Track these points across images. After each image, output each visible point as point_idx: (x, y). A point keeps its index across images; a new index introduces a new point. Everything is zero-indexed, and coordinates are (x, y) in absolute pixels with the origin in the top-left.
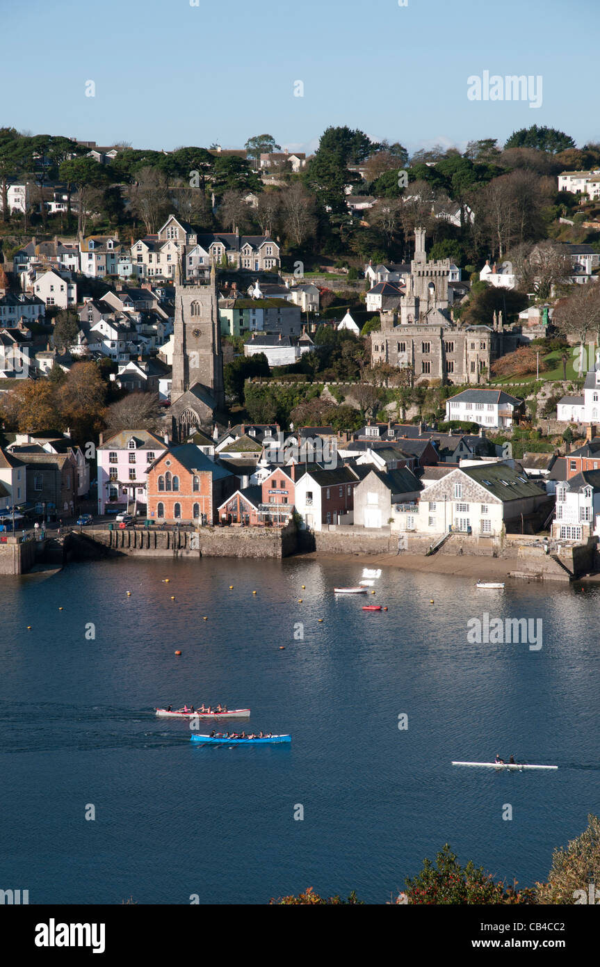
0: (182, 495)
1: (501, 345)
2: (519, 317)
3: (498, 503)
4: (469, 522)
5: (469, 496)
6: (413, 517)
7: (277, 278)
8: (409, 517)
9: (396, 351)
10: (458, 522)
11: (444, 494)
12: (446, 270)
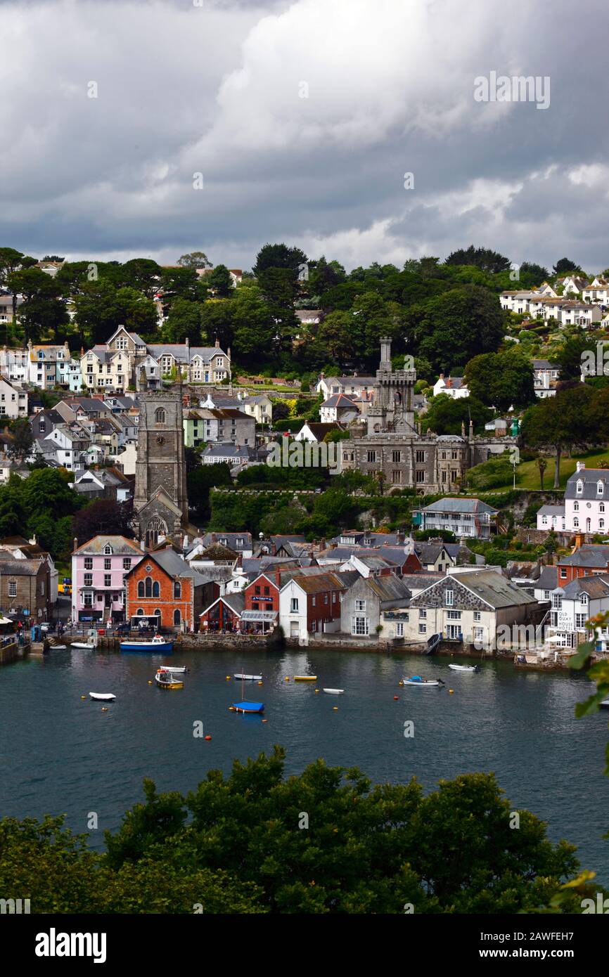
0: (162, 601)
2: (484, 428)
3: (490, 611)
4: (460, 630)
5: (461, 603)
6: (402, 625)
7: (228, 390)
8: (399, 625)
9: (365, 461)
10: (449, 629)
11: (435, 601)
12: (412, 380)
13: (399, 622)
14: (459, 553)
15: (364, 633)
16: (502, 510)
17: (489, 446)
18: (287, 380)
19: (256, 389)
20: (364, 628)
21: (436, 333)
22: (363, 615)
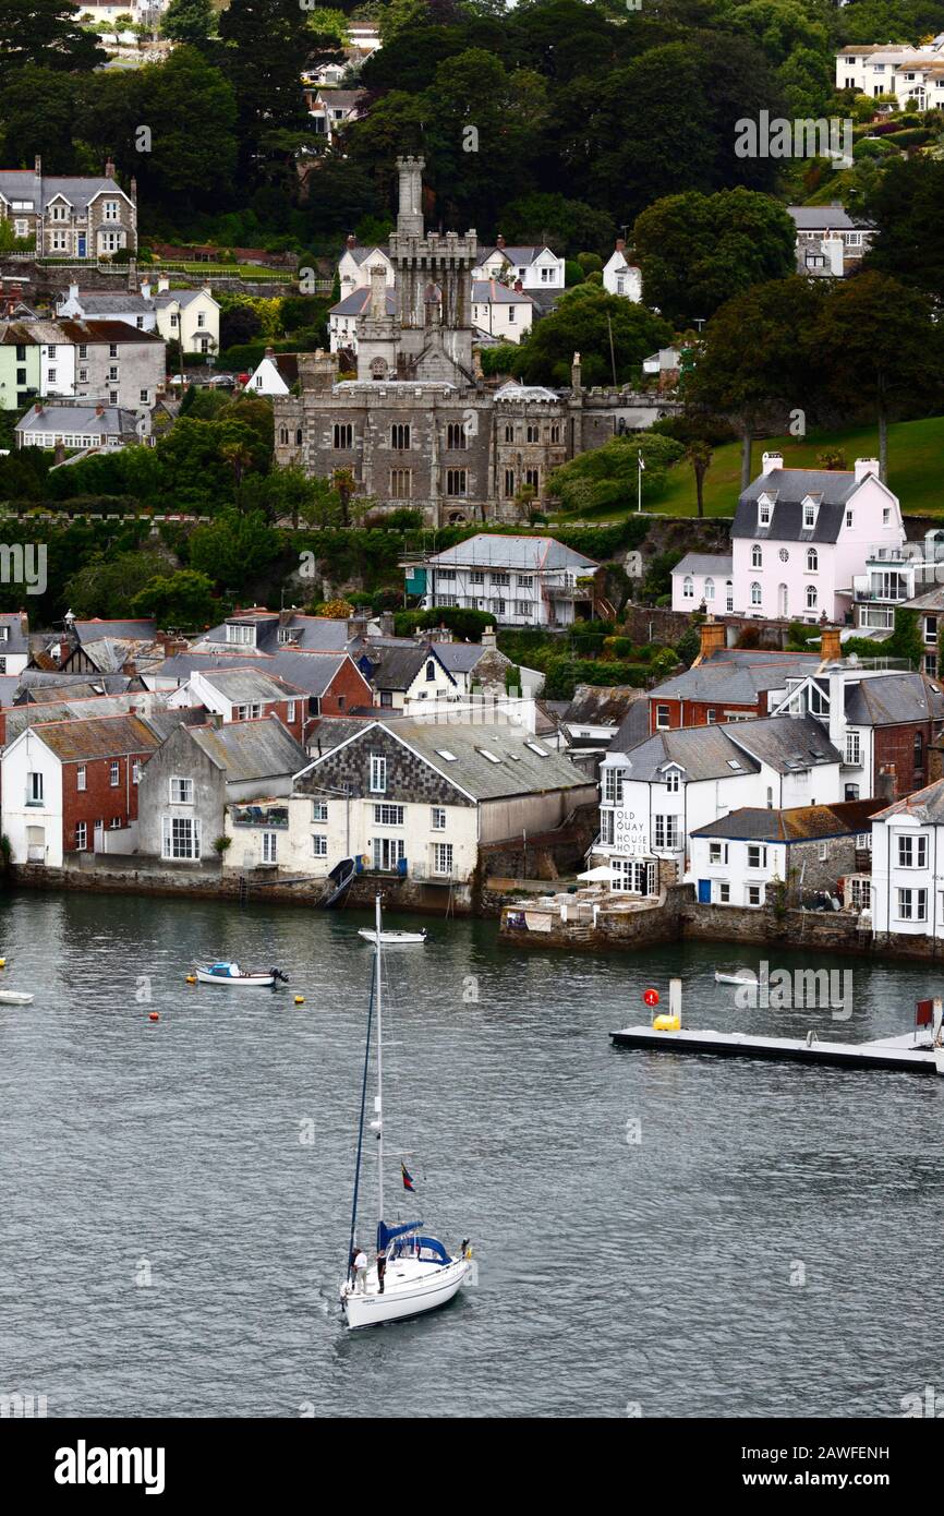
1: (578, 434)
2: (642, 369)
3: (467, 805)
4: (401, 849)
5: (404, 787)
6: (274, 837)
7: (126, 276)
8: (266, 836)
9: (329, 445)
10: (377, 847)
11: (346, 782)
12: (466, 256)
13: (267, 831)
14: (479, 665)
15: (189, 855)
16: (606, 564)
17: (620, 413)
18: (269, 252)
19: (192, 274)
20: (189, 842)
21: (629, 145)
22: (187, 813)
